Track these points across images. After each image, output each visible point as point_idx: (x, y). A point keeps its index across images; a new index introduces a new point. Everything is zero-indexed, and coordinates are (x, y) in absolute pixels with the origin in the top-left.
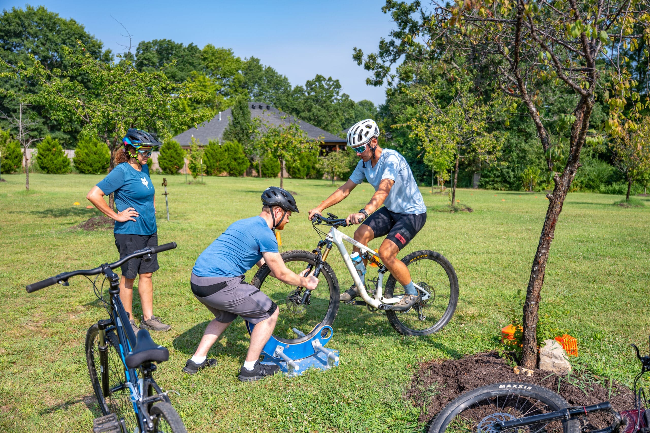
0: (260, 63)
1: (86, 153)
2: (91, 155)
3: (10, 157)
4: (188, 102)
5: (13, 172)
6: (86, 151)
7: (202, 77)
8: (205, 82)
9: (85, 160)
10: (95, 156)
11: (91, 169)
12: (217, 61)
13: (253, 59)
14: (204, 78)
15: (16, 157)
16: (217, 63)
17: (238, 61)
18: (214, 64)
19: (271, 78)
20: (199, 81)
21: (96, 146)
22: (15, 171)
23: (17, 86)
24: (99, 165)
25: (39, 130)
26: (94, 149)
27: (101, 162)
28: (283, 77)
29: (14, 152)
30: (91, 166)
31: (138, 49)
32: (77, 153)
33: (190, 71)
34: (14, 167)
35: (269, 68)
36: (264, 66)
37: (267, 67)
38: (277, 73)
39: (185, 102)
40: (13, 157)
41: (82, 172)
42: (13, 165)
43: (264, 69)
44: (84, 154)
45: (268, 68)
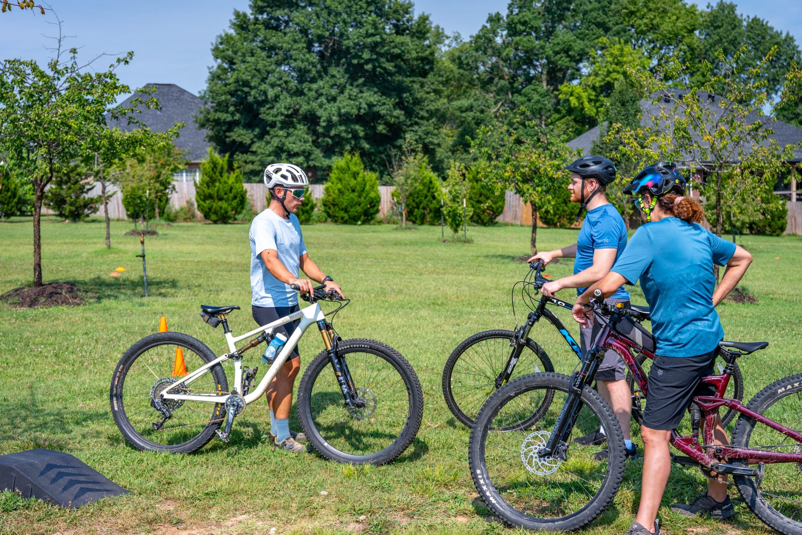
0: (738, 12)
1: (339, 190)
2: (347, 193)
3: (225, 197)
4: (589, 95)
5: (230, 221)
6: (339, 186)
7: (618, 46)
8: (622, 55)
9: (337, 201)
10: (352, 195)
11: (346, 216)
12: (651, 15)
13: (722, 6)
14: (622, 50)
15: (235, 198)
16: (651, 20)
17: (692, 11)
18: (645, 21)
19: (759, 39)
20: (612, 55)
21: (355, 179)
22: (235, 219)
23: (279, 85)
24: (359, 209)
25: (306, 154)
26: (353, 182)
27: (363, 205)
28: (784, 36)
29: (231, 189)
30: (346, 211)
31: (510, 6)
32: (327, 190)
33: (597, 38)
34: (231, 213)
35: (755, 20)
36: (745, 16)
37: (752, 17)
38: (772, 29)
39: (584, 95)
40: (230, 198)
41: (335, 220)
42: (229, 209)
43: (745, 23)
44: (336, 192)
45: (753, 20)
